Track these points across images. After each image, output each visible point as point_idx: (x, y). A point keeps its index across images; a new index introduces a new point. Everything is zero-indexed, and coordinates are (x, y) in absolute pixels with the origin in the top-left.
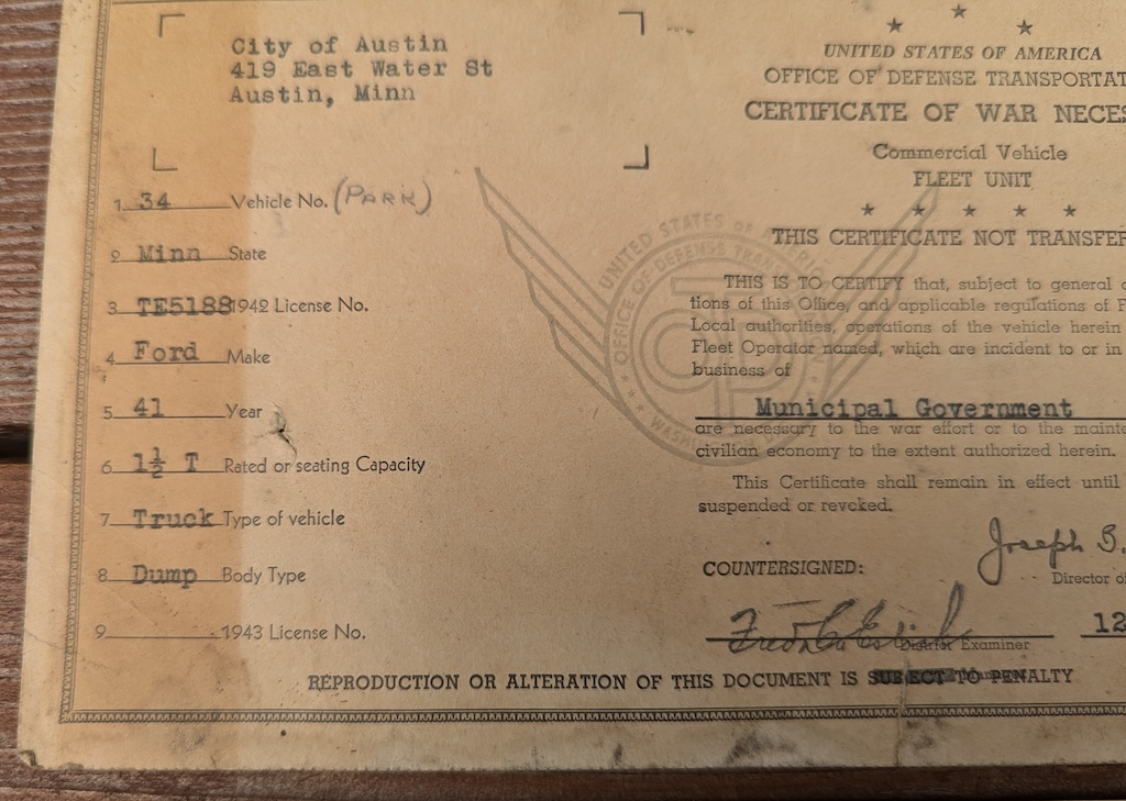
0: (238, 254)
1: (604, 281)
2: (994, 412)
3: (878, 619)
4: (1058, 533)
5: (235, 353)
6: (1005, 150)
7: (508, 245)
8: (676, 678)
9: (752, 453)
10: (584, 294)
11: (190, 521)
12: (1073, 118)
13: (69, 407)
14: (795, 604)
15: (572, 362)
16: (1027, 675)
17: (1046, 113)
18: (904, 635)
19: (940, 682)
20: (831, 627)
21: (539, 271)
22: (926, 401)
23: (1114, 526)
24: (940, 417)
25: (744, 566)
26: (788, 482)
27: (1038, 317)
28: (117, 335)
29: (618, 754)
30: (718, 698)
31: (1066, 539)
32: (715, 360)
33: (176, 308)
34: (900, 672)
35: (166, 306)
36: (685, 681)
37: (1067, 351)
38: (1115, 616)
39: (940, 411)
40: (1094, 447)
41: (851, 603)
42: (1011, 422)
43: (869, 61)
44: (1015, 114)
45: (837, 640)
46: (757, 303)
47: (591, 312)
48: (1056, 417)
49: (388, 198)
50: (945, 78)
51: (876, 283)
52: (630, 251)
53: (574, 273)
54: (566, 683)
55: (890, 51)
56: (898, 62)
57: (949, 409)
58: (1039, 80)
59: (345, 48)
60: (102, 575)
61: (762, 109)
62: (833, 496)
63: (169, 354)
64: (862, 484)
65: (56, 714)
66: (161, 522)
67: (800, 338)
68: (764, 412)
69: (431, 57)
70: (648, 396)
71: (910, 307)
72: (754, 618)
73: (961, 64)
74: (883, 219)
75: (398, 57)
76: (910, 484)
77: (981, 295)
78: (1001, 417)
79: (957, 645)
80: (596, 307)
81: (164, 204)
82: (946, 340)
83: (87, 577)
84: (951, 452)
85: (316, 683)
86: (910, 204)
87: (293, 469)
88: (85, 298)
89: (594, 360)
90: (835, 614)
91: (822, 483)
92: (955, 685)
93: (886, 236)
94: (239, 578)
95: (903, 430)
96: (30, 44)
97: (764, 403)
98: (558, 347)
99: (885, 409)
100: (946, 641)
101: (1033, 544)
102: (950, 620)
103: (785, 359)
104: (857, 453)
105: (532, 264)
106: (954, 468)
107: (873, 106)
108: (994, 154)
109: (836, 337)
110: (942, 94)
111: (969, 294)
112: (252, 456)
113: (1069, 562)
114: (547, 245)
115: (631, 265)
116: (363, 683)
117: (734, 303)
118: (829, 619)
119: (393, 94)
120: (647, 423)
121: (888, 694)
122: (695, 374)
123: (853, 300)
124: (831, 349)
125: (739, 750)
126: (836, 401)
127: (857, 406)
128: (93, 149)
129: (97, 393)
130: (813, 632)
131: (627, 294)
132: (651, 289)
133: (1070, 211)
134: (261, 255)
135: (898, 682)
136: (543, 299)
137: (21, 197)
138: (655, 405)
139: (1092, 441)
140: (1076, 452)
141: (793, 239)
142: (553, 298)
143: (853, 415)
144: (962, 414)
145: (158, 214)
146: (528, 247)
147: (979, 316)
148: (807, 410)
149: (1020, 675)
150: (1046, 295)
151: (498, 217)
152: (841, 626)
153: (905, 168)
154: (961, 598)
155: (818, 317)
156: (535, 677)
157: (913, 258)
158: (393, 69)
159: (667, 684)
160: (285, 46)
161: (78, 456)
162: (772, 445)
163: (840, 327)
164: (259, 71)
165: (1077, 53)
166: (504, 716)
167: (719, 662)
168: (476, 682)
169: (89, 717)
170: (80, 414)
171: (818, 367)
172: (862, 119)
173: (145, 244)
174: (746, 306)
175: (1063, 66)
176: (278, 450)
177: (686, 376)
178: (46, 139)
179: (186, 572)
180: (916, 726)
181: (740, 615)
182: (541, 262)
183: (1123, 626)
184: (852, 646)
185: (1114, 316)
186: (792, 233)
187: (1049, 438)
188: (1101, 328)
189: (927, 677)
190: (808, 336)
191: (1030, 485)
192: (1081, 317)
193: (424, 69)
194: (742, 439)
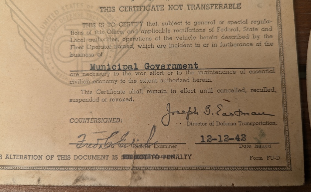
1: (42, 27)
2: (171, 67)
3: (126, 138)
4: (190, 108)
7: (12, 16)
8: (59, 156)
9: (87, 82)
10: (35, 31)
14: (98, 132)
15: (31, 53)
16: (176, 156)
18: (135, 143)
19: (146, 159)
20: (109, 140)
21: (21, 24)
22: (148, 64)
23: (210, 106)
24: (152, 69)
25: (83, 120)
26: (99, 92)
27: (189, 34)
29: (39, 180)
30: (72, 163)
31: (192, 110)
32: (77, 52)
34: (132, 155)
36: (61, 157)
37: (198, 46)
38: (208, 137)
39: (152, 67)
40: (205, 79)
41: (117, 132)
42: (177, 71)
45: (111, 145)
46: (93, 32)
47: (38, 37)
48: (192, 68)
51: (134, 24)
52: (51, 16)
53: (33, 24)
54: (23, 158)
57: (155, 67)
62: (112, 96)
64: (124, 92)
68: (92, 69)
70: (55, 64)
71: (145, 32)
72: (85, 137)
74: (138, 3)
76: (140, 92)
77: (169, 27)
78: (173, 69)
79: (152, 147)
80: (39, 35)
82: (156, 43)
84: (156, 81)
90: (112, 136)
91: (109, 92)
92: (151, 160)
93: (139, 8)
95: (140, 74)
97: (93, 66)
98: (27, 49)
99: (134, 67)
100: (149, 145)
101: (181, 112)
102: (150, 138)
103: (101, 50)
104: (123, 82)
105: (19, 22)
106: (156, 86)
109: (118, 43)
111: (165, 27)
113: (193, 118)
114: (24, 16)
115: (51, 21)
117: (85, 33)
118: (109, 138)
120: (54, 73)
121: (128, 163)
122: (71, 56)
123: (125, 30)
124: (116, 47)
125: (77, 180)
126: (117, 65)
127: (124, 66)
130: (104, 142)
131: (50, 31)
132: (58, 29)
135: (131, 158)
136: (22, 33)
138: (57, 67)
139: (204, 77)
140: (198, 81)
141: (106, 10)
142: (26, 33)
143: (123, 69)
144: (160, 68)
146: (18, 16)
147: (168, 35)
148: (107, 67)
149: (173, 156)
150: (192, 26)
151: (9, 7)
152: (113, 140)
154: (155, 130)
156: (14, 155)
157: (147, 15)
162: (94, 80)
163: (120, 39)
166: (4, 168)
167: (73, 151)
171: (112, 53)
174: (89, 33)
177: (68, 57)
180: (136, 173)
181: (80, 136)
182: (22, 21)
183: (211, 140)
184: (117, 146)
185: (215, 33)
186: (106, 8)
187: (189, 76)
188: (210, 38)
189: (141, 157)
190: (110, 43)
191: (181, 92)
192: (204, 34)
194: (85, 78)
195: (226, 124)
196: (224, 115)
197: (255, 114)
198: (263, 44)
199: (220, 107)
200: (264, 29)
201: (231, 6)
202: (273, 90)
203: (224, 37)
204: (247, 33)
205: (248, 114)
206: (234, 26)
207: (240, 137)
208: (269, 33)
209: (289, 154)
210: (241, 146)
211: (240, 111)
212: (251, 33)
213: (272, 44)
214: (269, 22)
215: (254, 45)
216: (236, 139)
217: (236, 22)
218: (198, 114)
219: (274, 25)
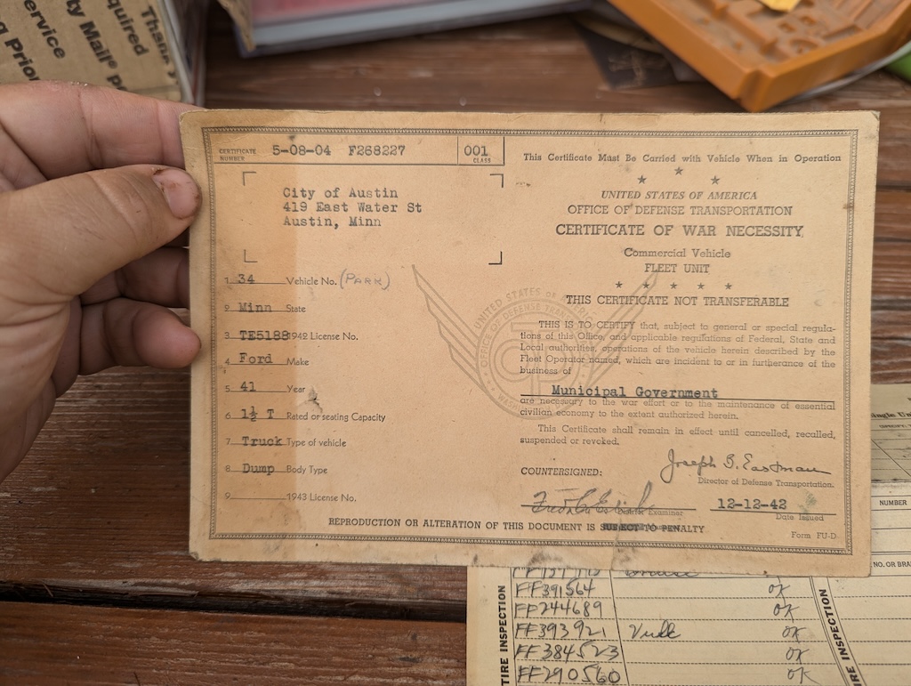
0: (291, 309)
1: (476, 325)
2: (676, 395)
3: (607, 499)
4: (703, 457)
5: (291, 360)
6: (696, 252)
7: (428, 306)
8: (505, 524)
9: (548, 414)
10: (466, 331)
11: (270, 442)
12: (736, 233)
13: (208, 385)
14: (566, 490)
15: (460, 366)
16: (680, 528)
17: (721, 231)
18: (620, 506)
19: (636, 530)
20: (583, 502)
21: (444, 319)
22: (641, 388)
23: (733, 455)
24: (648, 397)
25: (542, 470)
26: (566, 428)
28: (231, 350)
29: (475, 559)
30: (526, 534)
31: (707, 460)
32: (532, 365)
33: (260, 337)
34: (616, 525)
35: (255, 335)
36: (510, 526)
37: (719, 363)
38: (729, 500)
39: (648, 393)
40: (727, 414)
41: (594, 490)
42: (685, 400)
43: (625, 201)
44: (704, 231)
45: (586, 508)
46: (556, 336)
47: (470, 341)
48: (709, 398)
49: (367, 281)
51: (620, 325)
52: (490, 309)
53: (462, 321)
54: (452, 525)
55: (638, 195)
56: (642, 201)
57: (653, 393)
58: (720, 211)
59: (343, 196)
60: (228, 469)
61: (566, 229)
62: (589, 436)
63: (257, 360)
64: (604, 431)
65: (208, 536)
66: (256, 443)
67: (577, 354)
68: (556, 393)
69: (389, 201)
70: (497, 383)
71: (637, 338)
72: (545, 496)
73: (678, 203)
74: (626, 290)
75: (371, 201)
76: (629, 431)
77: (675, 332)
78: (680, 397)
79: (646, 513)
80: (472, 338)
81: (251, 281)
82: (654, 356)
83: (220, 469)
84: (652, 415)
85: (332, 521)
86: (642, 282)
87: (321, 418)
88: (213, 330)
89: (470, 365)
90: (586, 495)
91: (584, 429)
92: (644, 532)
93: (628, 300)
94: (295, 471)
95: (628, 403)
97: (556, 388)
98: (453, 358)
99: (619, 392)
100: (641, 510)
101: (690, 463)
102: (643, 500)
104: (603, 414)
105: (440, 316)
106: (653, 423)
107: (626, 227)
108: (690, 254)
109: (596, 354)
110: (663, 220)
111: (668, 332)
112: (300, 411)
113: (708, 473)
114: (448, 306)
115: (491, 316)
116: (355, 522)
117: (543, 337)
118: (582, 498)
119: (369, 223)
120: (496, 397)
121: (610, 536)
122: (521, 372)
123: (606, 335)
124: (593, 360)
125: (534, 560)
126: (593, 388)
127: (604, 390)
128: (212, 250)
129: (223, 380)
130: (574, 504)
131: (488, 331)
132: (500, 329)
133: (729, 286)
134: (303, 310)
135: (615, 529)
136: (446, 334)
138: (500, 388)
139: (726, 411)
140: (717, 416)
141: (577, 301)
142: (451, 333)
143: (602, 395)
144: (659, 395)
145: (248, 286)
146: (438, 307)
147: (672, 343)
148: (578, 392)
149: (677, 528)
150: (709, 333)
151: (424, 291)
152: (589, 501)
153: (640, 262)
154: (650, 489)
155: (588, 343)
156: (437, 521)
157: (641, 311)
158: (369, 208)
159: (500, 527)
160: (312, 193)
161: (214, 411)
162: (559, 410)
163: (599, 349)
164: (298, 208)
165: (743, 195)
166: (422, 539)
167: (527, 517)
168: (409, 523)
169: (223, 537)
170: (214, 389)
171: (585, 370)
172: (620, 234)
173: (243, 302)
174: (549, 338)
175: (733, 203)
176: (311, 409)
177: (517, 374)
179: (269, 467)
180: (622, 551)
181: (538, 494)
182: (445, 315)
183: (733, 506)
184: (593, 511)
185: (745, 345)
186: (577, 298)
187: (704, 409)
188: (738, 351)
189: (630, 527)
190: (582, 353)
191: (692, 433)
192: (729, 346)
193: (385, 208)
194: (545, 407)
195: (757, 483)
196: (755, 469)
197: (802, 469)
198: (819, 364)
199: (749, 457)
200: (822, 341)
201: (774, 301)
202: (831, 435)
203: (760, 351)
204: (793, 347)
205: (791, 469)
206: (775, 334)
207: (778, 504)
208: (830, 347)
209: (849, 532)
210: (779, 516)
211: (778, 465)
212: (801, 346)
213: (833, 365)
214: (831, 330)
215: (806, 365)
216: (772, 505)
217: (779, 328)
218: (715, 466)
219: (839, 335)
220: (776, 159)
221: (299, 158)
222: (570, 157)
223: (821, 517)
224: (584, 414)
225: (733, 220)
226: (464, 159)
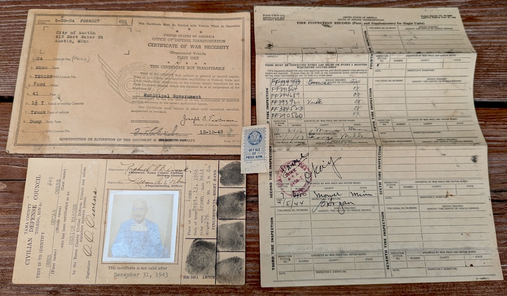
0: (54, 68)
2: (187, 97)
3: (161, 131)
4: (195, 117)
5: (52, 85)
6: (194, 53)
8: (124, 139)
9: (142, 102)
11: (41, 113)
12: (208, 48)
13: (21, 93)
14: (147, 128)
16: (187, 140)
17: (203, 47)
18: (166, 133)
19: (171, 141)
20: (152, 131)
22: (175, 95)
23: (206, 116)
24: (177, 98)
25: (139, 121)
26: (148, 107)
27: (197, 81)
28: (31, 81)
29: (113, 152)
30: (131, 143)
31: (197, 118)
32: (137, 87)
33: (42, 77)
34: (164, 139)
35: (40, 77)
36: (126, 140)
37: (201, 87)
38: (204, 131)
41: (157, 128)
42: (189, 99)
43: (171, 38)
44: (197, 47)
45: (153, 134)
48: (198, 98)
49: (82, 59)
50: (185, 41)
54: (105, 140)
55: (176, 36)
56: (177, 38)
57: (179, 96)
58: (202, 41)
59: (77, 34)
60: (24, 122)
61: (151, 45)
62: (155, 110)
63: (40, 85)
64: (161, 108)
65: (13, 145)
66: (36, 113)
67: (153, 84)
68: (145, 96)
69: (92, 35)
71: (174, 79)
72: (139, 130)
73: (188, 38)
74: (171, 64)
75: (86, 35)
76: (170, 108)
79: (175, 135)
81: (41, 59)
82: (180, 85)
83: (22, 122)
84: (178, 104)
85: (61, 139)
86: (176, 62)
87: (61, 104)
88: (26, 75)
90: (154, 129)
91: (154, 108)
92: (174, 142)
93: (171, 67)
94: (49, 122)
95: (170, 100)
96: (19, 30)
99: (167, 96)
100: (173, 134)
101: (191, 119)
102: (174, 131)
104: (161, 103)
105: (106, 71)
106: (179, 106)
107: (172, 45)
108: (192, 53)
110: (184, 43)
111: (185, 77)
112: (53, 102)
113: (197, 122)
116: (69, 139)
119: (85, 42)
120: (124, 97)
121: (162, 143)
124: (159, 86)
125: (134, 152)
127: (162, 95)
128: (30, 50)
129: (26, 91)
130: (149, 132)
131: (123, 76)
133: (205, 64)
134: (58, 68)
135: (163, 141)
136: (108, 76)
137: (15, 57)
139: (204, 102)
140: (200, 104)
141: (154, 67)
143: (161, 97)
144: (181, 97)
145: (40, 61)
147: (186, 81)
148: (153, 96)
149: (185, 140)
150: (198, 78)
152: (154, 131)
153: (176, 56)
154: (177, 128)
155: (157, 80)
156: (99, 139)
157: (176, 71)
158: (85, 37)
160: (66, 33)
161: (22, 102)
162: (146, 101)
163: (161, 82)
164: (61, 37)
165: (210, 37)
166: (94, 145)
167: (132, 137)
168: (89, 139)
169: (19, 145)
170: (23, 95)
171: (156, 89)
172: (169, 47)
173: (37, 66)
175: (207, 39)
176: (59, 101)
178: (21, 47)
179: (40, 121)
180: (166, 148)
181: (137, 129)
183: (205, 133)
184: (156, 135)
185: (210, 82)
187: (196, 102)
188: (208, 84)
189: (169, 140)
191: (192, 109)
192: (204, 82)
193: (91, 37)
194: (141, 100)
195: (213, 125)
196: (213, 121)
197: (228, 120)
198: (234, 87)
199: (211, 117)
200: (235, 80)
201: (220, 68)
202: (238, 110)
203: (215, 84)
204: (226, 82)
205: (225, 121)
207: (220, 132)
208: (238, 82)
210: (220, 136)
211: (220, 119)
212: (228, 82)
213: (239, 88)
214: (238, 77)
215: (230, 88)
216: (218, 132)
217: (221, 77)
218: (199, 120)
219: (241, 79)
220: (220, 26)
221: (63, 23)
222: (154, 24)
223: (234, 135)
224: (154, 103)
225: (207, 44)
226: (119, 23)
